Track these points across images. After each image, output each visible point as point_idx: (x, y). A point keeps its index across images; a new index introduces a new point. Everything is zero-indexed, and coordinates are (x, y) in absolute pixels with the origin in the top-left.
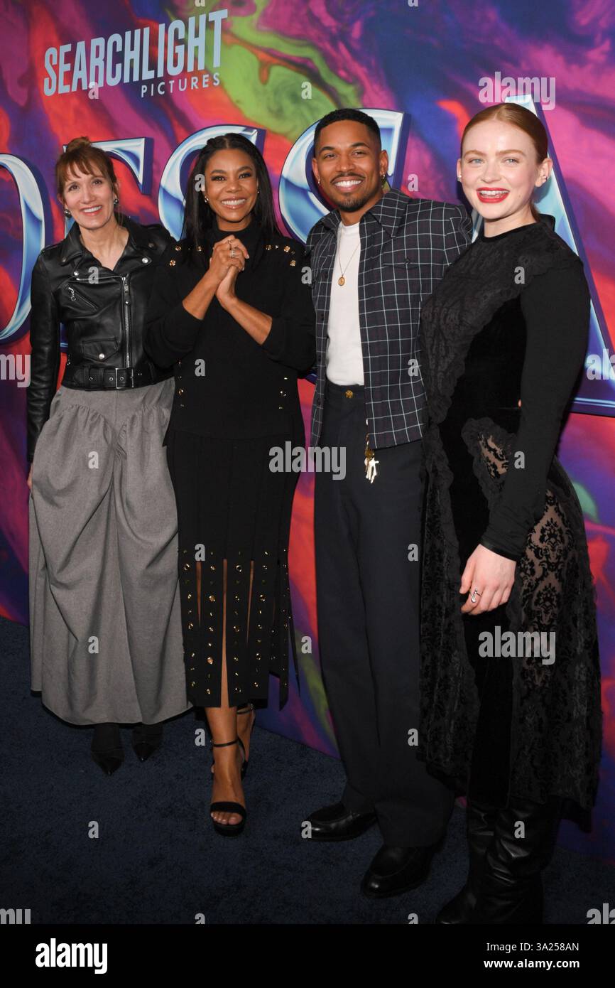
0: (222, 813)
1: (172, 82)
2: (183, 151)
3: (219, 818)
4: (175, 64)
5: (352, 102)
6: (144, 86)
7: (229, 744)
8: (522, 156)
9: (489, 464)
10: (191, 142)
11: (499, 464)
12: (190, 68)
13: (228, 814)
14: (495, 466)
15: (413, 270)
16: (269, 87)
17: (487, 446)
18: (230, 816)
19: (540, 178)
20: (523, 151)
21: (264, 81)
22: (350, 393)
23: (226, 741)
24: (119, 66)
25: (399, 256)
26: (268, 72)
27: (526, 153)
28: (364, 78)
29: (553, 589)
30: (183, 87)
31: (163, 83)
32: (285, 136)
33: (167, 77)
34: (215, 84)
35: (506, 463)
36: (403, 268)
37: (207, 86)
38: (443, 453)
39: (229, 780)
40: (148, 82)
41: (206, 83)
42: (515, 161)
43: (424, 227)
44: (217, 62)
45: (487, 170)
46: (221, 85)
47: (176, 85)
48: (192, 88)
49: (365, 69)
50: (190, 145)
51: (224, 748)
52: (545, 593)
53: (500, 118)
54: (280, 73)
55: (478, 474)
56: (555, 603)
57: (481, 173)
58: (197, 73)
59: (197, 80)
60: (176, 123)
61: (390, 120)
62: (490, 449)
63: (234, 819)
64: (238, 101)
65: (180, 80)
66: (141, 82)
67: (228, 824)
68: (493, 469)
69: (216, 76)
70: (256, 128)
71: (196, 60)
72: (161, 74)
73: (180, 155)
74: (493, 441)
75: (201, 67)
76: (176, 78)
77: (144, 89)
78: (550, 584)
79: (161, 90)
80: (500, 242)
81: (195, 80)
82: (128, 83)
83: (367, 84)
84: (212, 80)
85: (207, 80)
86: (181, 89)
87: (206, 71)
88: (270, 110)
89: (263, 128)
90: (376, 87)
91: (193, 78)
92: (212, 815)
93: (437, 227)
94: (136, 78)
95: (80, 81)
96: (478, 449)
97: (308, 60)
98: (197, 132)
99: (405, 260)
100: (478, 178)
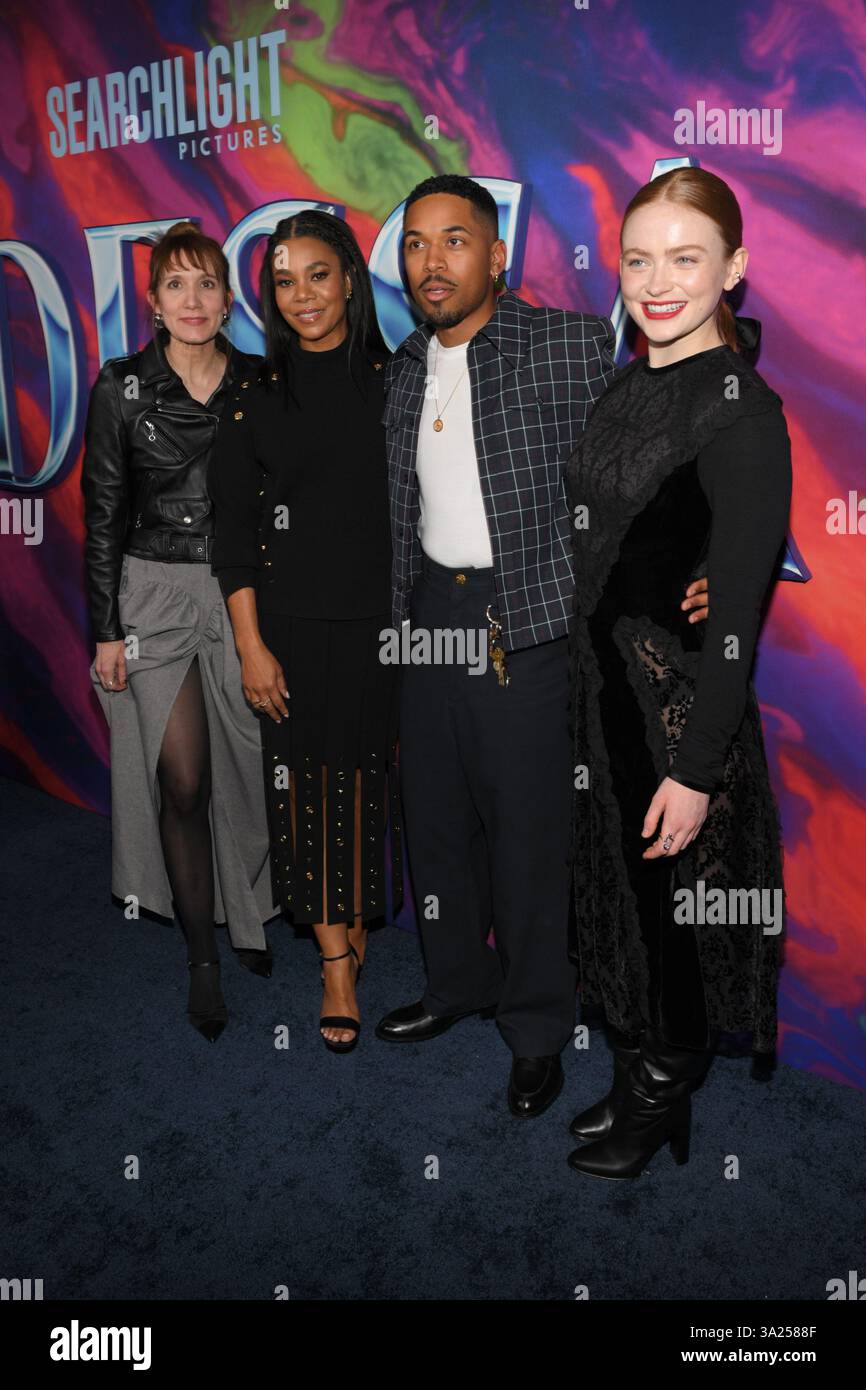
0: (334, 1029)
1: (218, 138)
2: (240, 237)
3: (329, 1034)
4: (221, 112)
5: (457, 167)
6: (182, 144)
7: (341, 957)
8: (701, 253)
9: (647, 670)
10: (248, 224)
11: (660, 670)
12: (242, 118)
13: (340, 1030)
14: (654, 672)
15: (547, 413)
16: (346, 145)
17: (644, 649)
18: (343, 1033)
19: (730, 279)
20: (703, 245)
21: (340, 136)
22: (462, 578)
23: (338, 955)
24: (146, 114)
25: (528, 395)
26: (345, 125)
27: (708, 248)
28: (471, 132)
29: (726, 812)
30: (233, 144)
31: (207, 139)
32: (370, 214)
33: (212, 130)
34: (275, 140)
35: (668, 669)
36: (534, 410)
37: (265, 143)
38: (592, 654)
39: (342, 995)
40: (187, 138)
41: (264, 139)
42: (694, 260)
43: (558, 352)
44: (275, 109)
45: (654, 275)
46: (284, 142)
47: (224, 141)
48: (246, 146)
49: (472, 120)
50: (249, 227)
51: (335, 962)
52: (716, 815)
53: (670, 197)
54: (360, 125)
55: (633, 682)
56: (728, 826)
57: (645, 281)
58: (250, 124)
59: (251, 136)
60: (228, 196)
61: (507, 193)
62: (648, 653)
63: (347, 1036)
64: (307, 165)
65: (229, 136)
66: (178, 138)
67: (340, 1042)
68: (652, 676)
69: (277, 129)
70: (332, 205)
71: (248, 105)
72: (203, 126)
73: (235, 244)
74: (651, 645)
75: (255, 115)
76: (225, 131)
77: (183, 147)
78: (722, 807)
79: (206, 150)
80: (668, 377)
81: (248, 135)
82: (160, 139)
83: (475, 141)
84: (271, 136)
85: (264, 135)
86: (232, 149)
87: (263, 121)
88: (350, 179)
89: (343, 204)
90: (487, 145)
91: (246, 132)
92: (322, 1030)
93: (575, 351)
94: (171, 132)
95: (97, 136)
96: (633, 653)
97: (396, 105)
98: (256, 210)
99: (535, 400)
100: (642, 289)
